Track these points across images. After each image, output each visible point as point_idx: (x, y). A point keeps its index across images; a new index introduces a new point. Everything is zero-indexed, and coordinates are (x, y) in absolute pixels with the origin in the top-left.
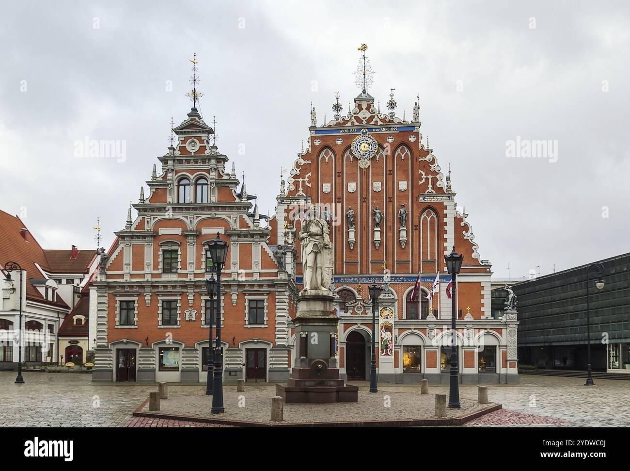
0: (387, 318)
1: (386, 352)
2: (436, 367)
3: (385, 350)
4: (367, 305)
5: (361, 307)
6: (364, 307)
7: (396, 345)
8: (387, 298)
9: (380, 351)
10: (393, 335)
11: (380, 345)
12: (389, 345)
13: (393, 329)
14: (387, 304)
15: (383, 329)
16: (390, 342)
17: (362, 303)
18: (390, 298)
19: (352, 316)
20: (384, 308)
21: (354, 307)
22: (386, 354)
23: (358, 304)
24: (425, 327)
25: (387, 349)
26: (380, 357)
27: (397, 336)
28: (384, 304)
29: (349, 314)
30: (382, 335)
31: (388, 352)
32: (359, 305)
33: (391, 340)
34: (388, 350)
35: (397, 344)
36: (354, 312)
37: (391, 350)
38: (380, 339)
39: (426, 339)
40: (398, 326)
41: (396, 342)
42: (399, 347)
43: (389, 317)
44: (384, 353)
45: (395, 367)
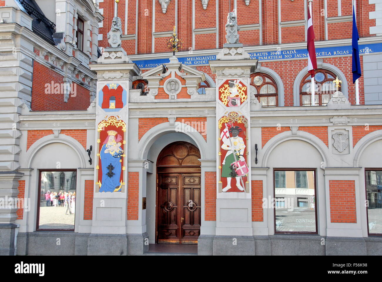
0: (234, 104)
1: (234, 182)
2: (355, 221)
3: (229, 179)
4: (189, 76)
5: (176, 82)
6: (183, 80)
7: (255, 165)
8: (233, 57)
9: (218, 182)
10: (249, 142)
11: (218, 167)
12: (240, 168)
13: (249, 130)
14: (233, 71)
15: (226, 130)
16: (242, 159)
17: (179, 74)
18: (240, 57)
19: (156, 101)
20: (227, 82)
21: (162, 81)
22: (234, 189)
23: (170, 76)
24: (323, 123)
25: (234, 174)
26: (219, 195)
27: (259, 147)
28: (227, 71)
29: (150, 97)
30: (222, 143)
31: (238, 185)
32: (173, 77)
33: (245, 156)
34: (238, 179)
35: (259, 165)
36: (161, 94)
37: (245, 179)
38: (219, 154)
39: (328, 151)
40: (261, 121)
41: (256, 160)
42: (264, 172)
43: (238, 102)
44: (229, 187)
45: (253, 221)
